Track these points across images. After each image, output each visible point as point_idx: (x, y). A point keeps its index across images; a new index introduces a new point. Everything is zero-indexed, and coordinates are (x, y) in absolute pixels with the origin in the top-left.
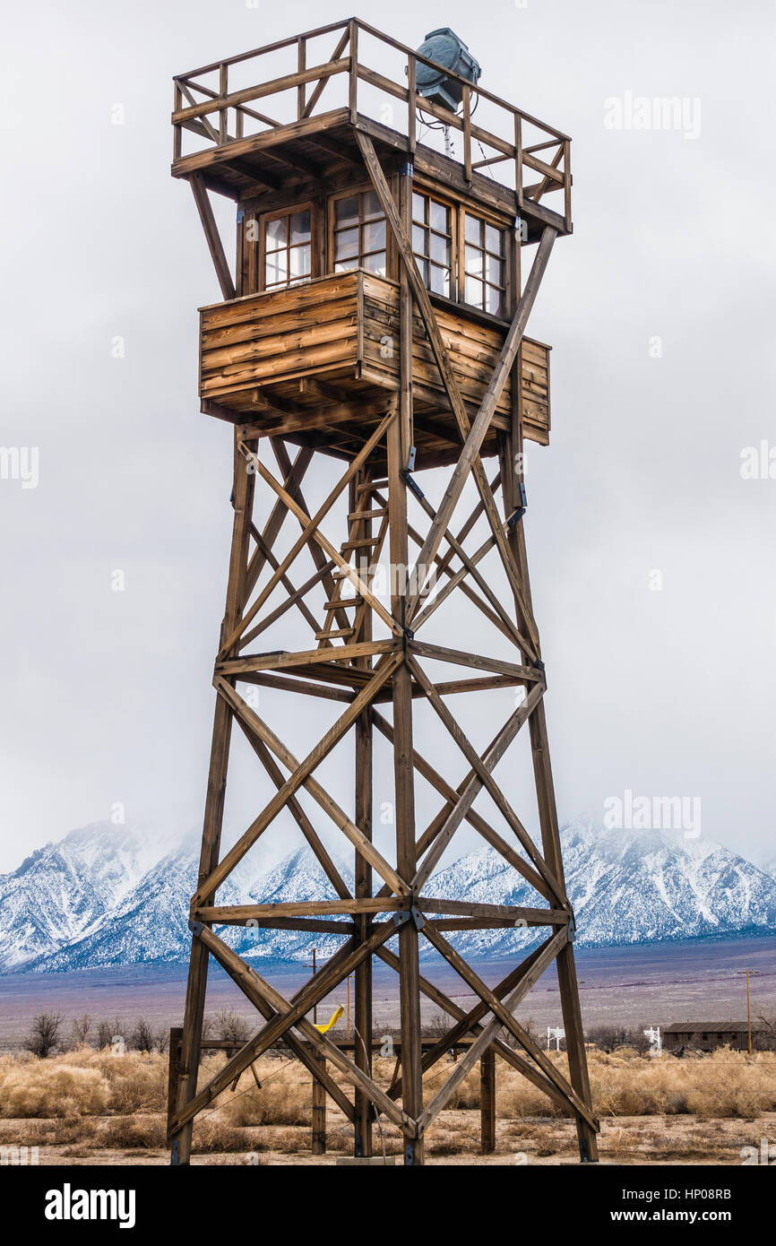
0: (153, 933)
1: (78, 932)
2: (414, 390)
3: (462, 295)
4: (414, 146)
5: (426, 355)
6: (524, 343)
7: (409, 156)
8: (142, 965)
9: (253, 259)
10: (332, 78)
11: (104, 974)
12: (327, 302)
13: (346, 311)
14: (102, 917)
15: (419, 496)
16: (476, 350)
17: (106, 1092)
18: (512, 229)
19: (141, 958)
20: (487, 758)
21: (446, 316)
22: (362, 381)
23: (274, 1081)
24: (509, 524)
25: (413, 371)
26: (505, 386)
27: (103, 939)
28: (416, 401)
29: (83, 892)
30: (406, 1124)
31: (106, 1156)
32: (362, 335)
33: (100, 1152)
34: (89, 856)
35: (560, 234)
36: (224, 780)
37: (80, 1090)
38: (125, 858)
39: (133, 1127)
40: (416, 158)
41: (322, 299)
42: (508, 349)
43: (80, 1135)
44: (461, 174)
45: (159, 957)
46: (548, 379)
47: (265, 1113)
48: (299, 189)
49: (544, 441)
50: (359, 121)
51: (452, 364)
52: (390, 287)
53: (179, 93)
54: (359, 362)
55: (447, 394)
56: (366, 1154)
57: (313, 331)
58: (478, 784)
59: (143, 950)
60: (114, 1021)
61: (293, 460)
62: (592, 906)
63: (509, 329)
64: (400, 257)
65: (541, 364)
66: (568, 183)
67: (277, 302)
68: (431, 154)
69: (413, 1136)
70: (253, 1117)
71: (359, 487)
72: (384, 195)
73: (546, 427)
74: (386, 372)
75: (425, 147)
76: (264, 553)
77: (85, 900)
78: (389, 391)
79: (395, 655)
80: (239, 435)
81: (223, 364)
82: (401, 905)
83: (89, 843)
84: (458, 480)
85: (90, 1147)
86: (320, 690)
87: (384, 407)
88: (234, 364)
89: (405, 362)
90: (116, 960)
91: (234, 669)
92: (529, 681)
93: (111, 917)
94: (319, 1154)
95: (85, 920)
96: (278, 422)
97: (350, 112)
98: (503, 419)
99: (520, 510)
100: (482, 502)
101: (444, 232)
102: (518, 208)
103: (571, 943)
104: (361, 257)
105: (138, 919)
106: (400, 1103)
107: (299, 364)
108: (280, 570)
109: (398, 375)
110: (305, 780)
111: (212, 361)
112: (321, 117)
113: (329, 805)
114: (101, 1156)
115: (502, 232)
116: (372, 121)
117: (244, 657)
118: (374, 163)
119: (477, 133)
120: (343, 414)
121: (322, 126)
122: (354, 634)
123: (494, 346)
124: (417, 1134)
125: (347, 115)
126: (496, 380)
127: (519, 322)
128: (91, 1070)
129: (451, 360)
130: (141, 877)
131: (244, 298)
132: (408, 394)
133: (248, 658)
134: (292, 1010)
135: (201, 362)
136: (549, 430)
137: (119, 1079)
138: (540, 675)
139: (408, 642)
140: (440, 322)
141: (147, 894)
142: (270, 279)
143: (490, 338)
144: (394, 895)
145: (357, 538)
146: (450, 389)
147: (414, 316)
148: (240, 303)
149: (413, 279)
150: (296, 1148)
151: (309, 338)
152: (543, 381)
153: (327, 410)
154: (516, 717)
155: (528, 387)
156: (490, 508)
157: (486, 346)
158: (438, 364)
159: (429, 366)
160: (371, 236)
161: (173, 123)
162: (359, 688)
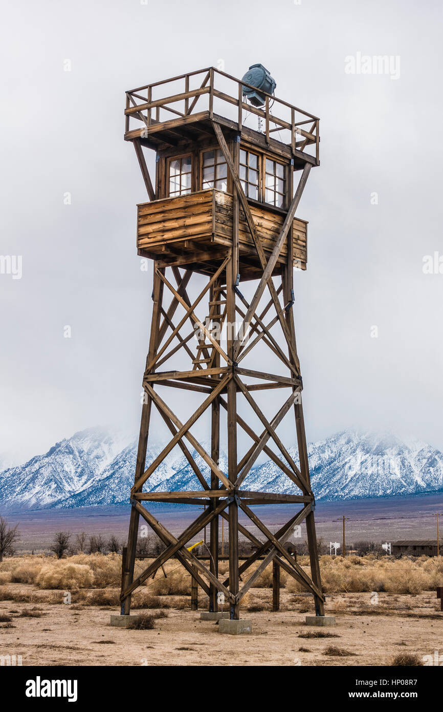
0: (120, 488)
1: (80, 487)
2: (239, 246)
3: (264, 199)
4: (241, 127)
5: (246, 229)
6: (295, 221)
7: (239, 133)
8: (114, 505)
9: (164, 180)
10: (201, 96)
11: (93, 510)
12: (198, 204)
13: (207, 209)
14: (92, 479)
15: (241, 297)
16: (271, 225)
17: (92, 577)
18: (289, 165)
19: (113, 503)
20: (273, 423)
21: (256, 209)
22: (215, 243)
23: (176, 573)
24: (286, 309)
25: (240, 237)
26: (285, 242)
27: (93, 491)
28: (240, 251)
29: (82, 466)
30: (231, 598)
31: (91, 609)
32: (214, 220)
33: (88, 607)
34: (85, 447)
35: (313, 166)
36: (148, 432)
37: (79, 576)
38: (105, 447)
39: (104, 595)
40: (242, 133)
41: (196, 203)
42: (286, 224)
43: (78, 599)
44: (264, 140)
45: (123, 501)
46: (306, 238)
47: (170, 589)
48: (186, 146)
49: (304, 268)
50: (214, 117)
51: (258, 233)
52: (228, 197)
53: (128, 99)
54: (213, 234)
55: (255, 247)
56: (215, 611)
57: (191, 218)
58: (268, 435)
59: (114, 497)
60: (98, 535)
61: (182, 277)
62: (357, 476)
63: (287, 214)
64: (233, 182)
65: (303, 231)
66: (318, 141)
67: (174, 203)
68: (249, 131)
69: (234, 603)
70: (164, 591)
71: (214, 289)
72: (226, 152)
73: (305, 261)
74: (226, 238)
75: (246, 128)
76: (168, 322)
77: (83, 470)
78: (227, 247)
79: (229, 374)
80: (156, 265)
81: (149, 232)
82: (230, 494)
83: (86, 439)
84: (261, 289)
85: (83, 605)
86: (194, 388)
87: (225, 254)
88: (153, 232)
89: (235, 233)
90: (100, 502)
91: (152, 378)
92: (294, 385)
93: (97, 479)
94: (194, 610)
95: (83, 480)
96: (174, 260)
97: (210, 113)
98: (284, 258)
99: (291, 303)
100: (272, 299)
101: (255, 168)
102: (292, 154)
103: (313, 512)
104: (215, 181)
105: (112, 480)
106: (228, 588)
107: (184, 234)
108: (176, 331)
109: (232, 239)
110: (186, 433)
111: (143, 230)
112: (196, 115)
113: (197, 446)
114: (89, 609)
115: (284, 167)
116: (221, 117)
117: (157, 373)
118: (221, 137)
119: (273, 119)
120: (206, 257)
121: (196, 119)
122: (211, 361)
123: (280, 223)
124: (236, 602)
125: (208, 114)
126: (280, 240)
127: (292, 211)
128: (85, 565)
129: (258, 231)
130: (113, 458)
131: (158, 200)
132: (237, 248)
133: (159, 374)
134: (178, 543)
135: (138, 231)
136: (306, 262)
137: (99, 570)
138: (300, 383)
139: (235, 368)
140: (252, 212)
141: (117, 467)
142: (172, 189)
143: (277, 219)
144: (227, 489)
145: (213, 314)
146: (257, 244)
147: (240, 210)
148: (157, 203)
149: (240, 193)
150: (184, 607)
151: (189, 221)
152: (304, 239)
153: (198, 255)
154: (288, 403)
155: (296, 242)
156: (276, 302)
157: (275, 223)
158: (251, 233)
159: (247, 234)
160: (220, 171)
161: (125, 114)
162: (214, 387)
